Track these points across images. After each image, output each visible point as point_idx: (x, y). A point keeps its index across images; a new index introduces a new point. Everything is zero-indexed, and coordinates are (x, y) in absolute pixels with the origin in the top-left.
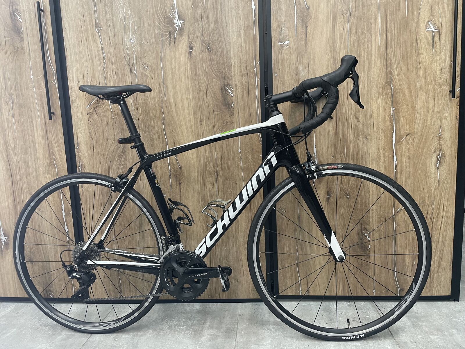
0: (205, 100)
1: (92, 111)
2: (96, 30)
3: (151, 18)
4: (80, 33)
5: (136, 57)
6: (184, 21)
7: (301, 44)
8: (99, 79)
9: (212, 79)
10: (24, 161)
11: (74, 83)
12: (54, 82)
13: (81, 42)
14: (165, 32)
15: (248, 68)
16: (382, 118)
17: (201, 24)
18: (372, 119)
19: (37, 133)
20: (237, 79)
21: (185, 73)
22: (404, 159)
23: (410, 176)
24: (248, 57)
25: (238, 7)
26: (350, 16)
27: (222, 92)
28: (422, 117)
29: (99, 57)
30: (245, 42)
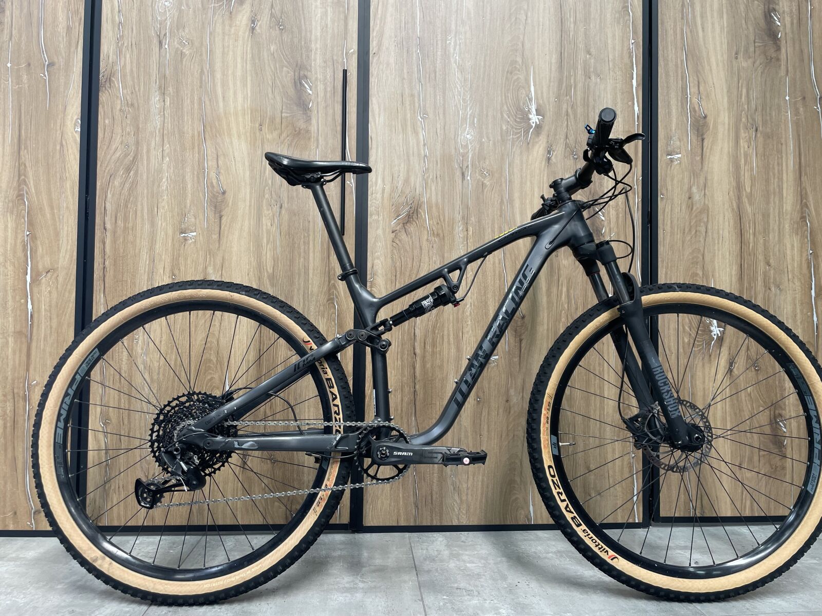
1: (400, 228)
2: (419, 117)
3: (499, 108)
4: (395, 120)
5: (473, 157)
6: (543, 117)
7: (695, 159)
8: (415, 184)
11: (378, 187)
12: (351, 182)
13: (394, 131)
14: (516, 129)
16: (798, 262)
17: (566, 123)
18: (785, 263)
19: (314, 254)
26: (756, 131)
29: (419, 155)
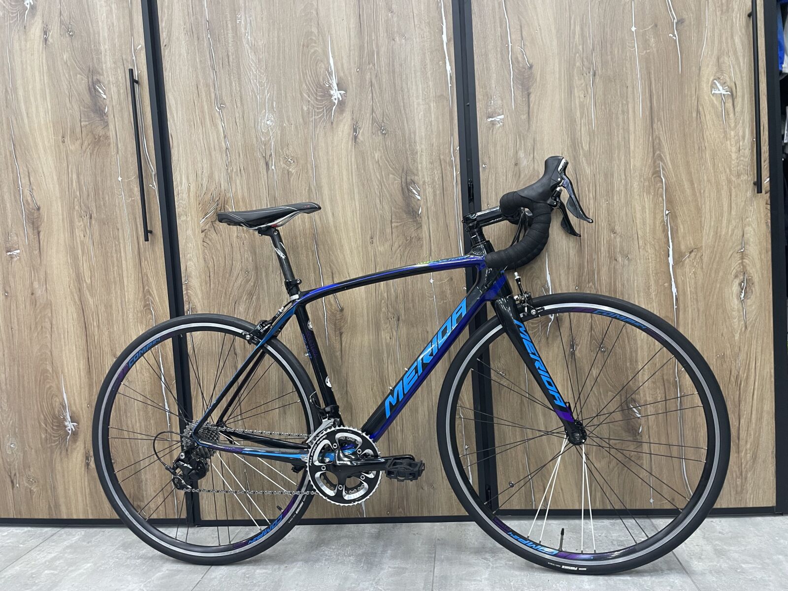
0: (378, 206)
1: (209, 227)
2: (217, 108)
3: (297, 87)
4: (193, 114)
5: (275, 144)
6: (346, 91)
7: (521, 119)
8: (219, 179)
9: (389, 175)
10: (105, 306)
11: (183, 187)
12: (153, 186)
13: (193, 126)
14: (318, 108)
15: (442, 157)
16: (650, 226)
17: (371, 95)
18: (634, 229)
19: (126, 261)
20: (425, 173)
21: (348, 166)
22: (689, 289)
23: (699, 315)
24: (441, 141)
25: (425, 68)
26: (594, 76)
27: (403, 193)
28: (712, 224)
29: (220, 148)
30: (437, 119)
